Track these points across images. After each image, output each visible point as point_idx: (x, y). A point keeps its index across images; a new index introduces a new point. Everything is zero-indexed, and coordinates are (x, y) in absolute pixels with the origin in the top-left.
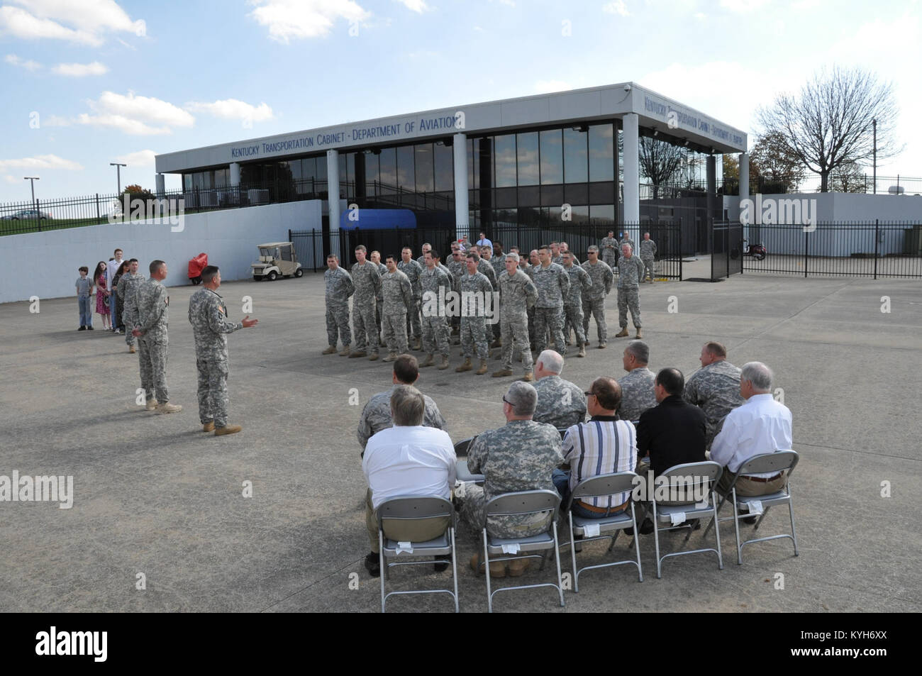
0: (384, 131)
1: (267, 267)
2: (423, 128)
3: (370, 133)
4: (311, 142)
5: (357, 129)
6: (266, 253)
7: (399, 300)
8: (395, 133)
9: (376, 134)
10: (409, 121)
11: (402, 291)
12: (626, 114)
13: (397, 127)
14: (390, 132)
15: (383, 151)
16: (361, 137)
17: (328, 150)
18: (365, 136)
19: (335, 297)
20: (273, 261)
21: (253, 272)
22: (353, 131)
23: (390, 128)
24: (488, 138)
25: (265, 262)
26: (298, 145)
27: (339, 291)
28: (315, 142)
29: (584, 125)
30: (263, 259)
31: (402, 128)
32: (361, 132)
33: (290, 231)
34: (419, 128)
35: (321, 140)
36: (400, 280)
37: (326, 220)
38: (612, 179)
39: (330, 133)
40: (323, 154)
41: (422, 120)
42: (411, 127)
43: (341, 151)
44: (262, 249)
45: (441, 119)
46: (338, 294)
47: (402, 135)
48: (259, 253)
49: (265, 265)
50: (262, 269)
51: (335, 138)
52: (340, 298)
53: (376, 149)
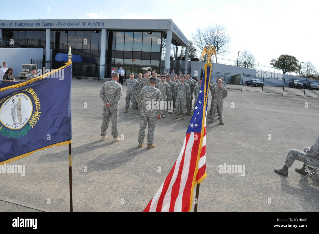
0: (73, 24)
1: (27, 74)
2: (89, 25)
3: (66, 24)
4: (39, 25)
5: (60, 22)
6: (26, 68)
7: (165, 93)
8: (77, 26)
9: (69, 25)
10: (84, 22)
11: (167, 90)
12: (168, 30)
13: (78, 23)
14: (75, 25)
15: (69, 32)
16: (62, 25)
17: (47, 29)
18: (64, 25)
19: (133, 90)
20: (29, 71)
21: (20, 75)
22: (59, 22)
23: (75, 24)
24: (112, 32)
25: (25, 72)
26: (32, 25)
27: (134, 88)
28: (41, 24)
29: (151, 32)
30: (24, 70)
31: (80, 24)
32: (62, 24)
33: (31, 59)
34: (87, 25)
35: (43, 24)
36: (166, 86)
37: (44, 56)
38: (160, 52)
39: (48, 22)
40: (44, 30)
41: (89, 22)
42: (84, 24)
43: (52, 30)
44: (24, 66)
45: (97, 23)
46: (134, 89)
47: (80, 27)
48: (22, 67)
49: (26, 73)
50: (25, 74)
51: (50, 24)
52: (134, 91)
53: (67, 31)
